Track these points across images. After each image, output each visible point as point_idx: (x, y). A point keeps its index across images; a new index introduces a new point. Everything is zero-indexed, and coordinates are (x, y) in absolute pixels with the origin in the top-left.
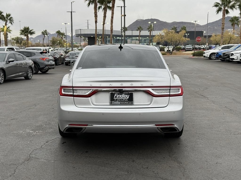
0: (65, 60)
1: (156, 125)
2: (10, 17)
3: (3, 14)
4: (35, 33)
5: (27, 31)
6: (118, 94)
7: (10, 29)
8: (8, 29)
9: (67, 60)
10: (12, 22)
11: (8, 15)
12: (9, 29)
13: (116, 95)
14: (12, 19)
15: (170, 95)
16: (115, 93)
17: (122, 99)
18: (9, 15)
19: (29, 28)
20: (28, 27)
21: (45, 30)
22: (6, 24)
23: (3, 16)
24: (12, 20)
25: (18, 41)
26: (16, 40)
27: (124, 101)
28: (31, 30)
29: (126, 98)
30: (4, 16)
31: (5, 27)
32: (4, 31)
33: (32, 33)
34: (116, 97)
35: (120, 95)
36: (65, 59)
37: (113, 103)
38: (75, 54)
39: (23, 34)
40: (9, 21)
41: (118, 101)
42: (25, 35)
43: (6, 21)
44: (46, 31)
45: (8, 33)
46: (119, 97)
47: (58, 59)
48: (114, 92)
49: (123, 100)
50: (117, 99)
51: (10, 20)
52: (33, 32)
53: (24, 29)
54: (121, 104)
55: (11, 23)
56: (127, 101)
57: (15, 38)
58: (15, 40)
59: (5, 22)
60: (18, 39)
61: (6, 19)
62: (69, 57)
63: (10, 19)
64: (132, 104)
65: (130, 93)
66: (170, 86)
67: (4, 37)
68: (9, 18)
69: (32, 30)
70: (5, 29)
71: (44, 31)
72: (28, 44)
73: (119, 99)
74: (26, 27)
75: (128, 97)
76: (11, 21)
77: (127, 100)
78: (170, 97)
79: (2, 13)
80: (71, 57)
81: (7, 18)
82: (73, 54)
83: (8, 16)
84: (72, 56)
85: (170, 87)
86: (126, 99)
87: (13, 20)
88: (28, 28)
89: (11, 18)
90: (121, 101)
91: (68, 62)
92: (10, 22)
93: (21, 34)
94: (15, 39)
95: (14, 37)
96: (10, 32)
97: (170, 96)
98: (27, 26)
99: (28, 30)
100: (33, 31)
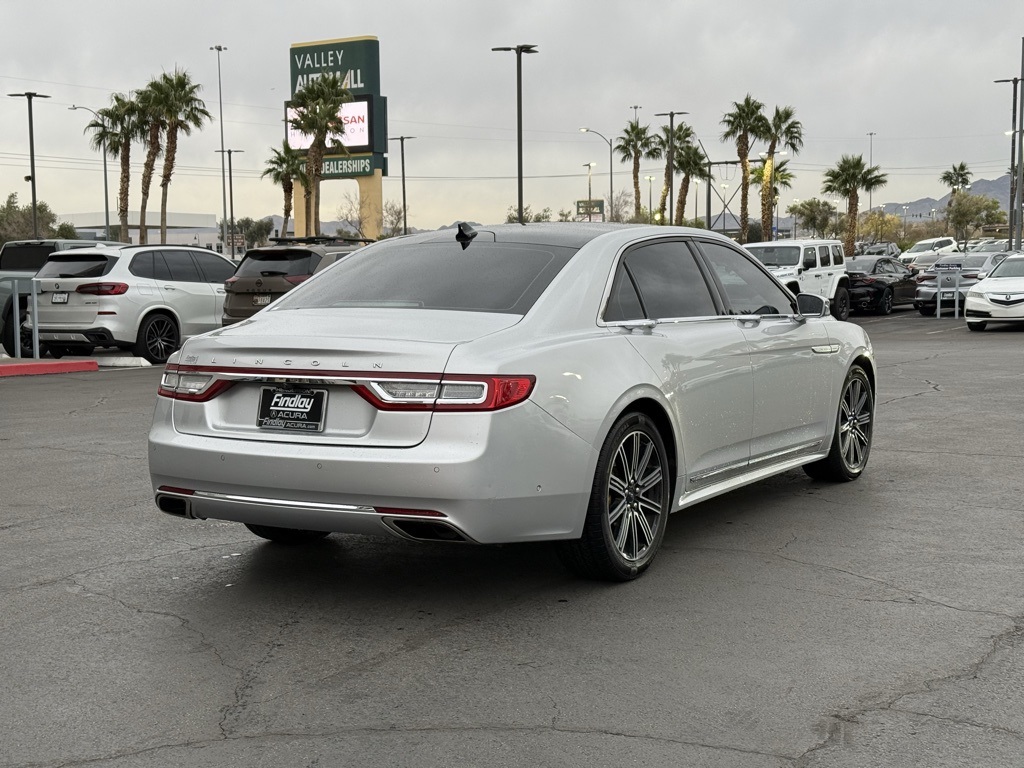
0: (918, 293)
1: (378, 510)
2: (790, 121)
3: (762, 112)
4: (885, 182)
5: (854, 176)
6: (284, 396)
7: (787, 172)
8: (782, 169)
9: (927, 294)
10: (796, 142)
11: (783, 116)
12: (784, 170)
13: (278, 398)
14: (796, 130)
15: (437, 407)
16: (274, 391)
17: (293, 412)
18: (788, 115)
19: (863, 161)
20: (857, 156)
21: (957, 166)
22: (771, 152)
23: (761, 119)
24: (796, 135)
25: (813, 217)
26: (807, 216)
27: (298, 419)
28: (870, 172)
29: (305, 408)
30: (765, 119)
31: (769, 162)
32: (765, 178)
33: (872, 182)
34: (276, 404)
35: (288, 399)
36: (918, 289)
37: (266, 424)
38: (959, 266)
39: (834, 189)
40: (783, 139)
41: (281, 418)
42: (846, 193)
43: (774, 140)
44: (962, 167)
45: (778, 186)
46: (284, 406)
47: (891, 287)
48: (272, 389)
49: (295, 416)
50: (278, 411)
51: (787, 135)
52: (876, 177)
53: (841, 167)
54: (287, 429)
55: (793, 146)
56: (304, 420)
57: (802, 205)
58: (802, 214)
59: (769, 143)
60: (812, 211)
61: (773, 131)
62: (934, 278)
63: (788, 131)
64: (315, 431)
65: (315, 391)
66: (443, 374)
67: (763, 204)
68: (784, 127)
69: (876, 168)
70: (768, 171)
71: (952, 171)
72: (854, 227)
73: (284, 411)
74: (850, 157)
75: (309, 407)
76: (791, 138)
77: (305, 416)
78: (435, 414)
79: (758, 107)
80: (941, 278)
81: (778, 127)
82: (949, 266)
83: (780, 118)
84: (949, 276)
85: (443, 376)
86: (303, 413)
87: (800, 135)
88: (858, 164)
89: (794, 125)
90: (290, 419)
91: (930, 299)
92: (787, 143)
93: (829, 189)
94: (800, 210)
95: (798, 202)
96: (785, 183)
97: (435, 408)
98: (852, 154)
99: (857, 171)
100: (876, 173)
